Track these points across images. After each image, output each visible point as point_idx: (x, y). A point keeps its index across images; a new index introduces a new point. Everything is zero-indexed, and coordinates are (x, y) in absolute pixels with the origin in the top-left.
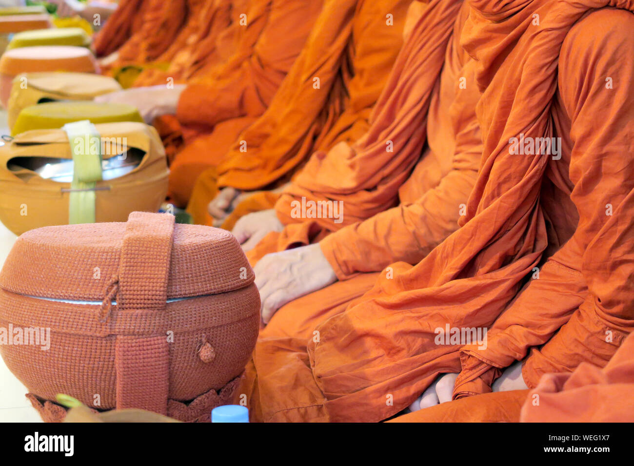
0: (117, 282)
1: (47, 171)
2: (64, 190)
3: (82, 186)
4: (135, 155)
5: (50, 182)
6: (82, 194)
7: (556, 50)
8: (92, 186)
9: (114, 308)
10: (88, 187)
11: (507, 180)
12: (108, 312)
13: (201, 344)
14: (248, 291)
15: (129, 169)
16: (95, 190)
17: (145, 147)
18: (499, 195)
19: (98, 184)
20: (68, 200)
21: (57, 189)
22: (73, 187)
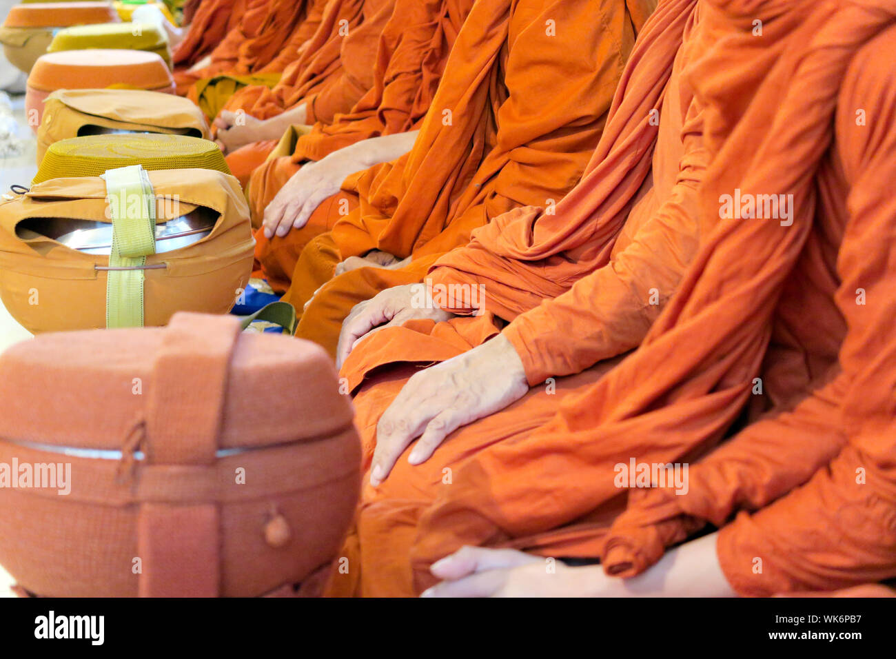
0: (143, 425)
1: (76, 240)
2: (99, 267)
3: (125, 262)
4: (203, 217)
5: (79, 254)
6: (125, 274)
7: (837, 80)
8: (140, 263)
9: (137, 463)
10: (134, 265)
11: (735, 276)
12: (127, 468)
13: (268, 518)
14: (344, 438)
15: (195, 239)
16: (145, 269)
17: (219, 207)
18: (717, 297)
19: (149, 260)
20: (105, 281)
21: (89, 266)
22: (112, 264)
